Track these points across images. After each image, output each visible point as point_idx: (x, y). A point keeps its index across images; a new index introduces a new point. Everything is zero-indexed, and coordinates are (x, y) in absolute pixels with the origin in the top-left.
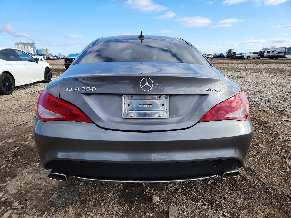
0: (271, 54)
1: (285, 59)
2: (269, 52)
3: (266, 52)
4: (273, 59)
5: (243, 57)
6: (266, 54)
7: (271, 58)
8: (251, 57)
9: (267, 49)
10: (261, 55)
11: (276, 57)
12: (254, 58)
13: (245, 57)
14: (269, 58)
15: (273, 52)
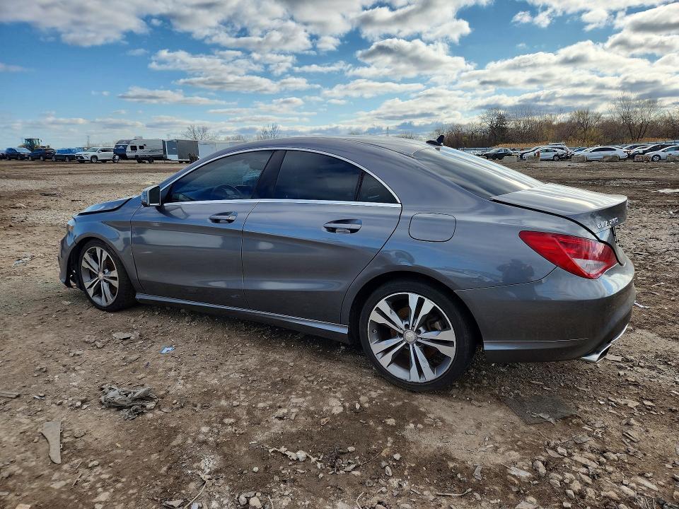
0: (139, 152)
1: (166, 161)
2: (134, 148)
3: (129, 149)
4: (144, 163)
5: (82, 158)
6: (129, 153)
7: (140, 160)
8: (99, 158)
9: (128, 142)
10: (120, 153)
11: (151, 159)
12: (104, 161)
13: (86, 158)
14: (136, 161)
15: (141, 147)
